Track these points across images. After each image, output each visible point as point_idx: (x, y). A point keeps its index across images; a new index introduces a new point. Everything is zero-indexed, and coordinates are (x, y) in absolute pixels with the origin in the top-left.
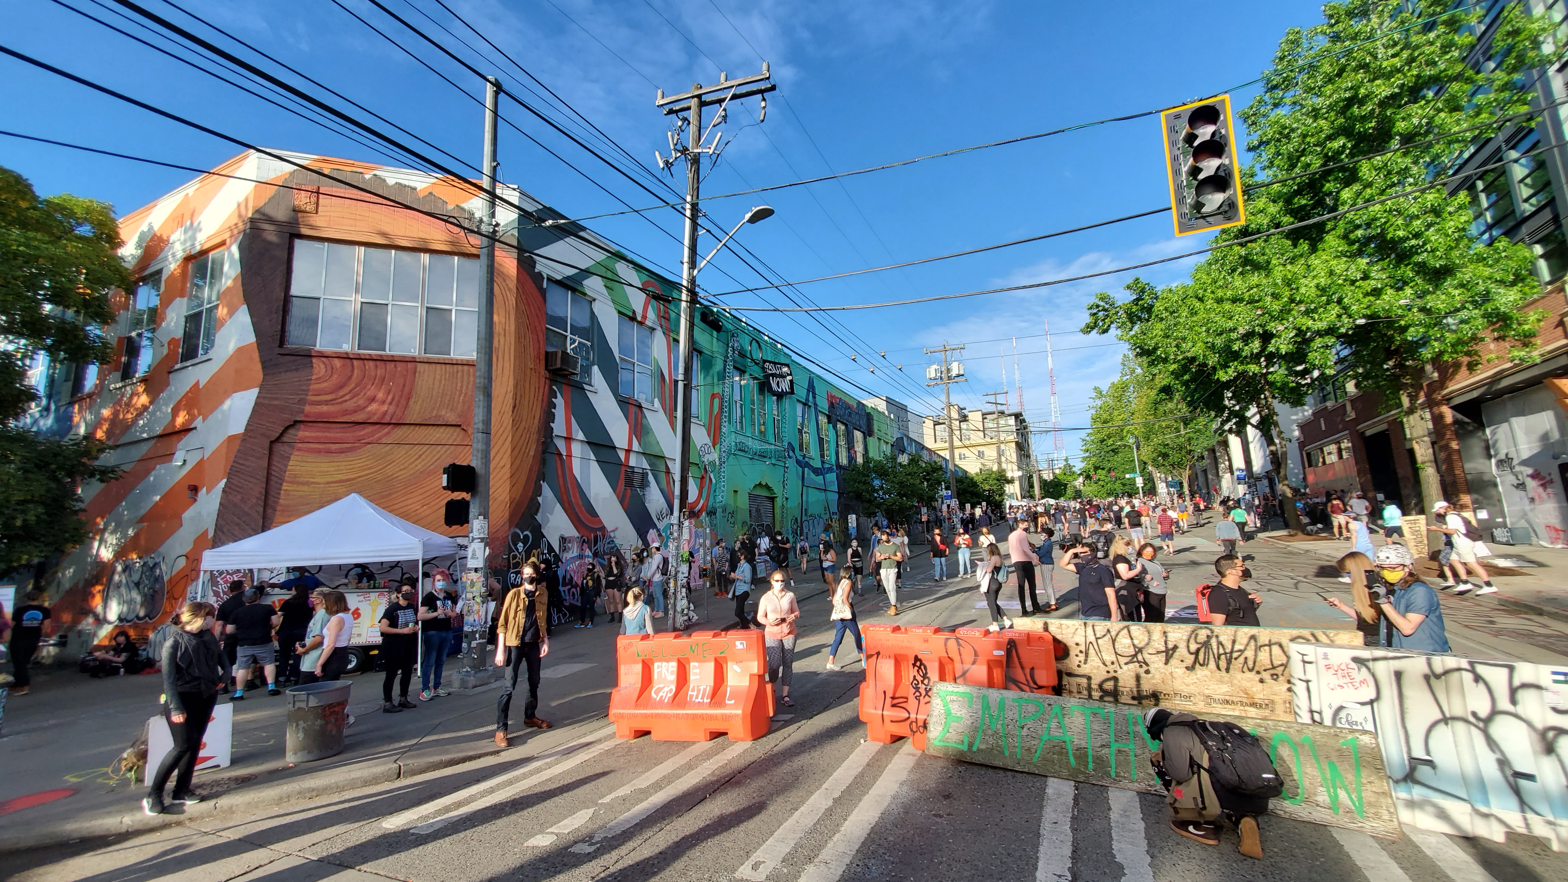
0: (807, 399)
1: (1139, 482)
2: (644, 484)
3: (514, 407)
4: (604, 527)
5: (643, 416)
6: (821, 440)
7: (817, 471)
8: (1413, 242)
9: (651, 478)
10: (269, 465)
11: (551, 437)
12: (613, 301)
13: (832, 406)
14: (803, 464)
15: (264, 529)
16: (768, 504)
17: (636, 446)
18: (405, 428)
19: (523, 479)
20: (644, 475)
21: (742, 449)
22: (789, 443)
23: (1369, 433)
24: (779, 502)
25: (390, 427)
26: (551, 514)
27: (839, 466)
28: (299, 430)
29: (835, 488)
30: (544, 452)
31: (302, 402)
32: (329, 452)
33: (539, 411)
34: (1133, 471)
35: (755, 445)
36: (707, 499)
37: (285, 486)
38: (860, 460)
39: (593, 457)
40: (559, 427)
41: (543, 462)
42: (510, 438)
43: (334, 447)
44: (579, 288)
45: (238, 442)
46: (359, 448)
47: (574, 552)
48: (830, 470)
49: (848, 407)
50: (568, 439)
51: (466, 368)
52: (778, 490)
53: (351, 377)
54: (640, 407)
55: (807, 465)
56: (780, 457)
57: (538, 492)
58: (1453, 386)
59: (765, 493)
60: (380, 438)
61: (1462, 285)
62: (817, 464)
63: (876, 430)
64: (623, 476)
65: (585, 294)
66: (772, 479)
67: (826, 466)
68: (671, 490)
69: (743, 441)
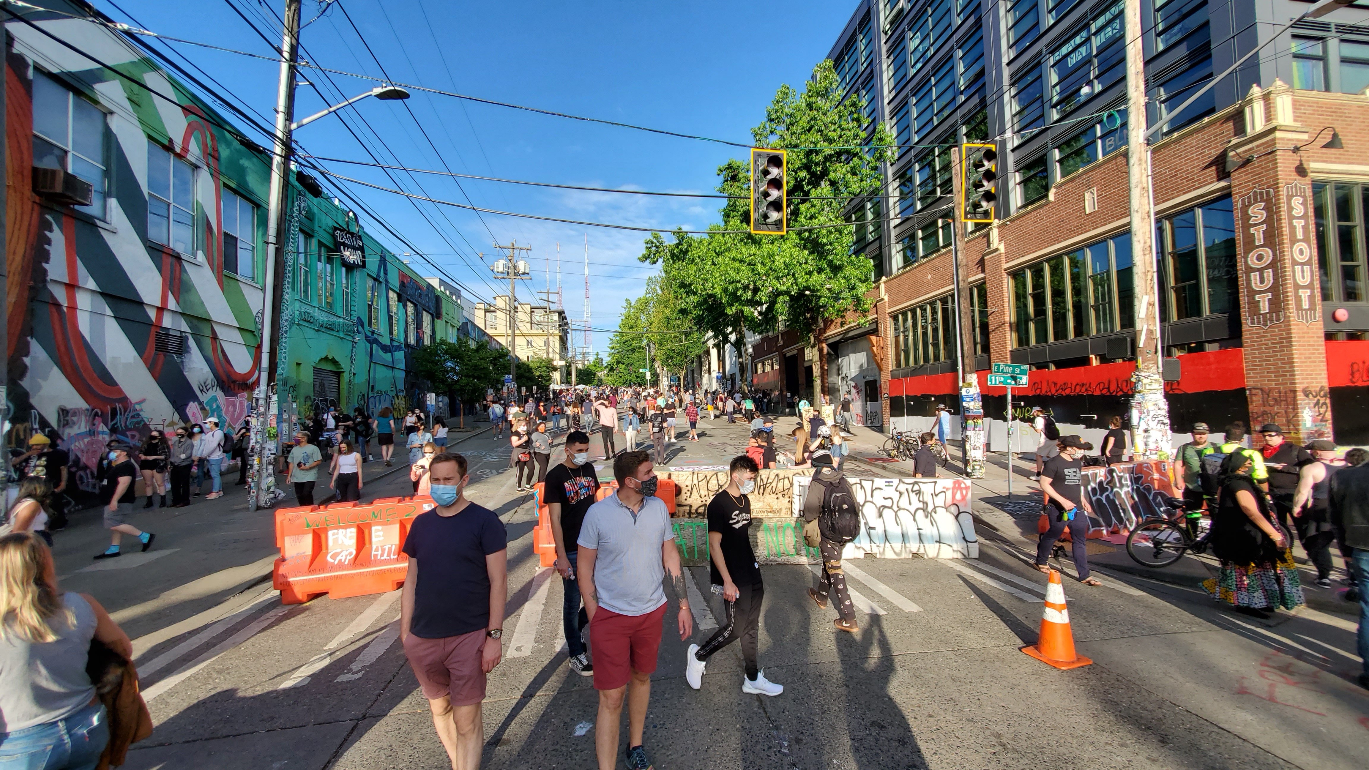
0: (378, 275)
1: (648, 376)
2: (182, 349)
4: (126, 398)
5: (184, 270)
6: (390, 318)
7: (385, 349)
8: (829, 247)
9: (191, 342)
11: (45, 281)
12: (141, 122)
13: (403, 285)
14: (372, 340)
16: (334, 379)
17: (172, 304)
20: (183, 339)
21: (307, 319)
22: (359, 318)
23: (788, 355)
24: (345, 378)
27: (407, 345)
29: (403, 366)
30: (32, 299)
33: (23, 245)
34: (645, 367)
35: (323, 317)
38: (427, 342)
39: (109, 312)
40: (56, 270)
41: (31, 313)
44: (87, 92)
47: (82, 426)
48: (399, 348)
49: (419, 288)
50: (72, 287)
52: (345, 364)
54: (178, 258)
55: (376, 341)
56: (350, 332)
57: (24, 350)
58: (829, 333)
59: (330, 367)
61: (845, 278)
62: (386, 341)
63: (444, 314)
64: (152, 338)
65: (96, 102)
66: (339, 352)
67: (395, 344)
68: (220, 360)
69: (308, 311)
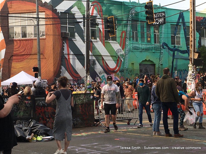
2: (94, 63)
3: (53, 49)
4: (80, 77)
5: (93, 44)
7: (183, 52)
9: (96, 62)
10: (9, 64)
11: (64, 54)
12: (81, 12)
14: (174, 50)
15: (9, 78)
17: (90, 53)
18: (32, 55)
19: (57, 65)
20: (94, 61)
21: (136, 49)
22: (164, 43)
24: (157, 66)
25: (29, 55)
26: (65, 74)
28: (13, 57)
30: (62, 58)
31: (13, 51)
32: (19, 61)
33: (60, 48)
35: (144, 47)
36: (120, 67)
37: (12, 69)
39: (76, 58)
40: (65, 52)
41: (62, 61)
42: (53, 56)
43: (19, 60)
44: (70, 12)
45: (3, 60)
46: (24, 60)
50: (69, 54)
51: (43, 40)
52: (156, 62)
53: (21, 45)
54: (91, 41)
55: (177, 50)
56: (158, 49)
57: (61, 68)
60: (27, 58)
62: (184, 49)
65: (72, 13)
68: (105, 65)
69: (136, 46)
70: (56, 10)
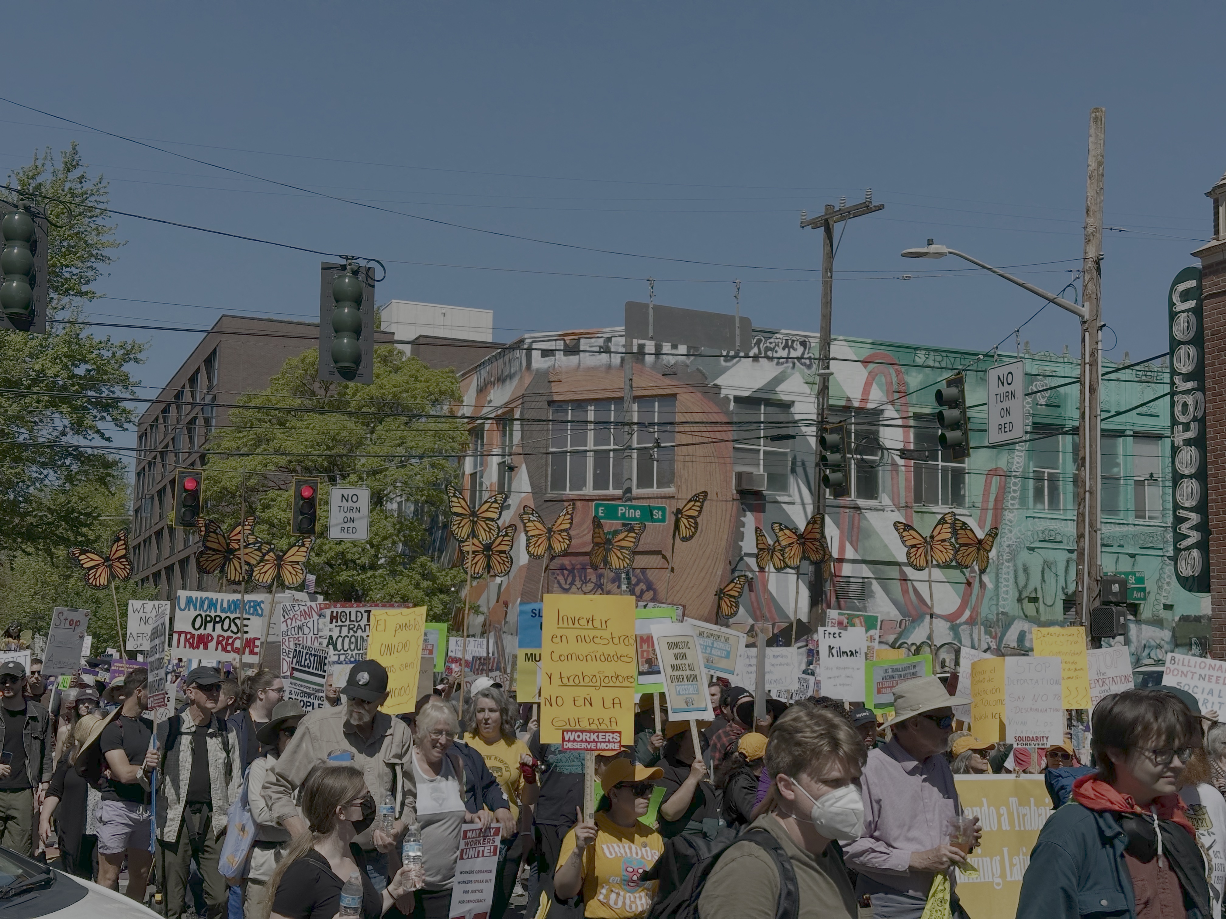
2: (866, 593)
5: (862, 518)
11: (741, 555)
17: (850, 554)
20: (865, 585)
21: (1049, 539)
30: (733, 570)
33: (726, 532)
36: (976, 610)
44: (773, 397)
54: (857, 508)
65: (781, 400)
68: (912, 602)
69: (1051, 528)
70: (718, 387)
